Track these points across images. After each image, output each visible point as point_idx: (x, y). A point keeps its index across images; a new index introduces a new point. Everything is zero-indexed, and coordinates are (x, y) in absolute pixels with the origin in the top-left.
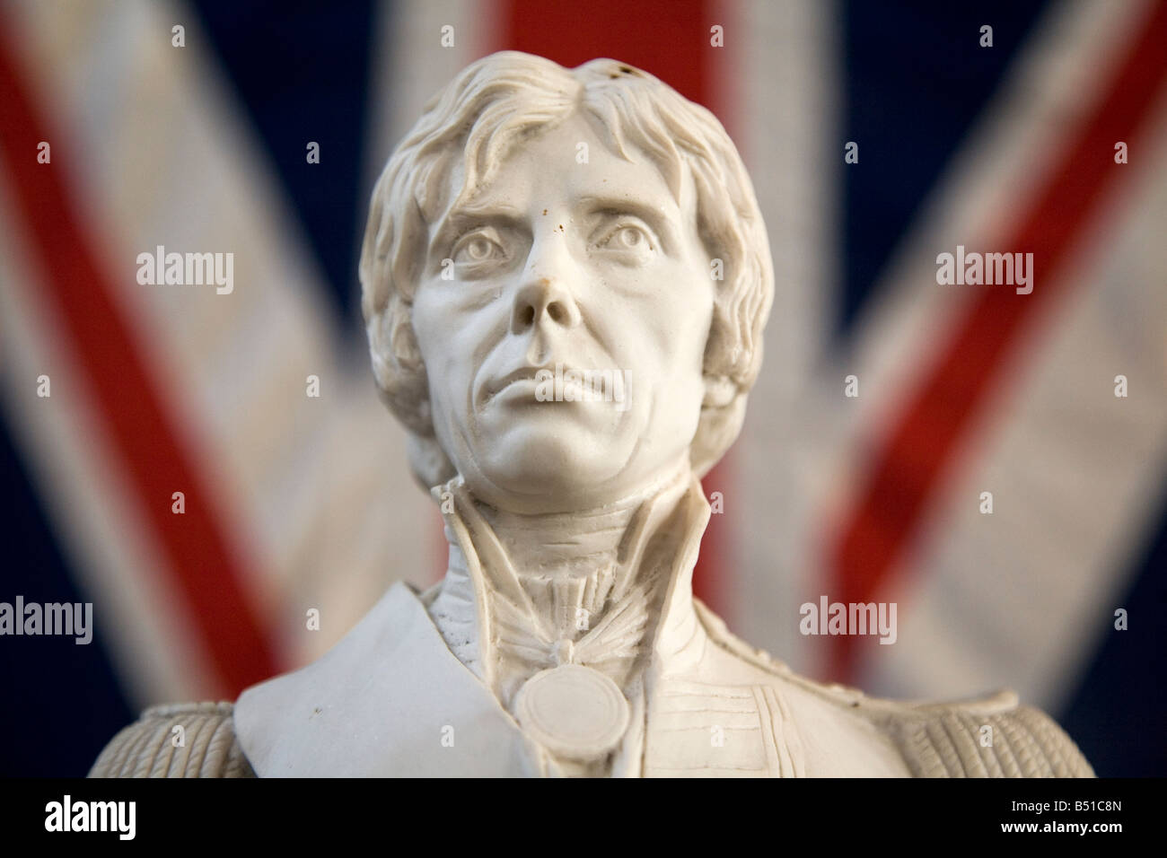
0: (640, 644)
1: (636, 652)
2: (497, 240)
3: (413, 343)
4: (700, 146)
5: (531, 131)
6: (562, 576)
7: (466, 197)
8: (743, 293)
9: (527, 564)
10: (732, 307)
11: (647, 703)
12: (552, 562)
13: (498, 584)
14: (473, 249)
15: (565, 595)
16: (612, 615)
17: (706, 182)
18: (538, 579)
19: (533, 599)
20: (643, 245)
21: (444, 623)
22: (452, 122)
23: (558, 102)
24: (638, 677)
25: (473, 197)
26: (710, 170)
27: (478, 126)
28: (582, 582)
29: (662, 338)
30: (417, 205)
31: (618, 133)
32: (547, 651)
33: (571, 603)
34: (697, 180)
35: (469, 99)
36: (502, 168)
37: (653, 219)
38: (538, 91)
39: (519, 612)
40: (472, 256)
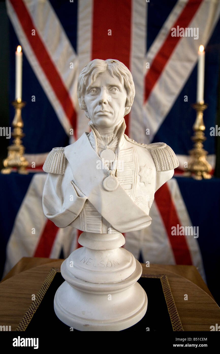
0: (117, 145)
1: (116, 146)
2: (96, 90)
3: (85, 103)
4: (124, 74)
5: (100, 74)
6: (106, 136)
7: (91, 84)
8: (131, 96)
9: (102, 134)
10: (129, 98)
11: (118, 154)
12: (105, 134)
13: (97, 137)
14: (92, 91)
15: (107, 139)
16: (113, 141)
17: (125, 80)
18: (103, 136)
19: (102, 139)
20: (116, 91)
21: (91, 141)
22: (89, 72)
23: (104, 68)
24: (116, 150)
25: (92, 84)
26: (126, 78)
27: (92, 73)
28: (109, 137)
29: (119, 104)
30: (84, 85)
31: (113, 73)
32: (105, 147)
33: (108, 140)
34: (124, 79)
35: (91, 68)
36: (96, 79)
37: (118, 87)
38: (101, 67)
39: (101, 141)
40: (92, 93)
